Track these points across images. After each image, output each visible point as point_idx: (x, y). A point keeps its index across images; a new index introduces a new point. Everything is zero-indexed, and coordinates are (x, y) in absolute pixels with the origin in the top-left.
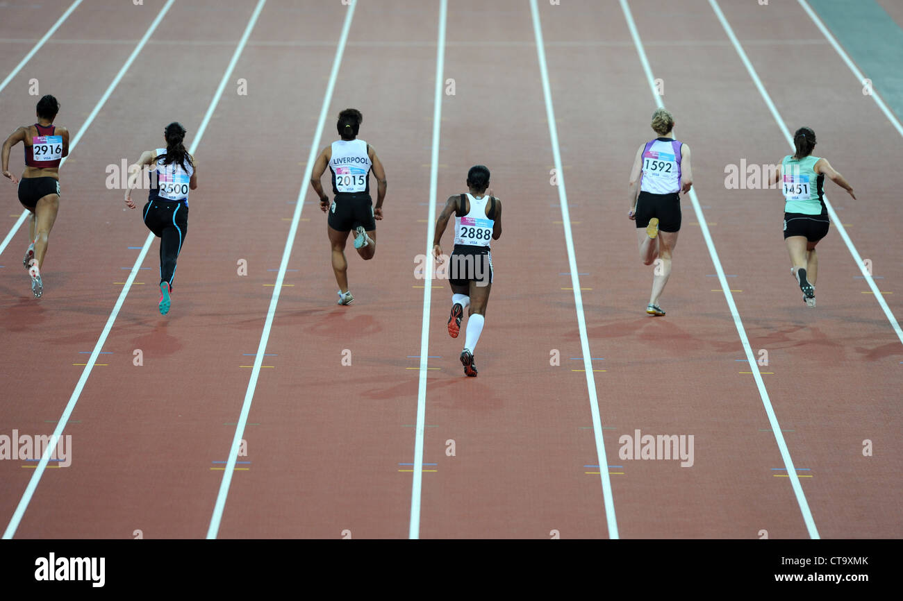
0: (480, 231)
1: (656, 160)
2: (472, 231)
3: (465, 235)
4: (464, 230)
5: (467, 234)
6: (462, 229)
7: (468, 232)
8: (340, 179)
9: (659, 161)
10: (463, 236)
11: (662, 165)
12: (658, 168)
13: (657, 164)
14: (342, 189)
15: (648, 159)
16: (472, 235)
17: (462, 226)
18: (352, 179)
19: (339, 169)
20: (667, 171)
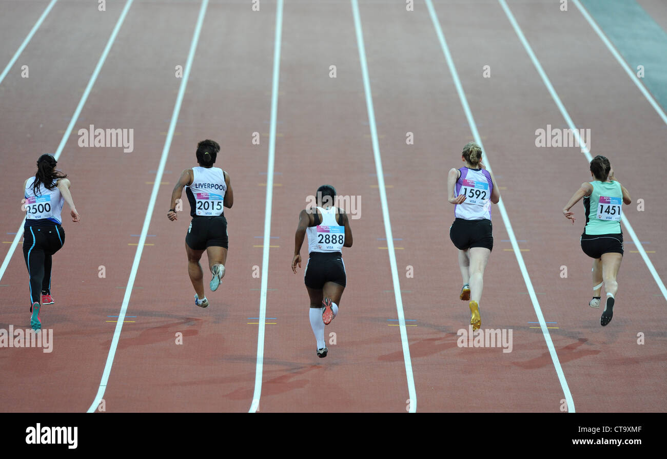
0: (334, 237)
1: (473, 188)
2: (327, 237)
3: (322, 241)
4: (321, 236)
5: (323, 240)
6: (319, 236)
7: (324, 239)
8: (200, 204)
9: (476, 189)
10: (320, 242)
11: (478, 193)
12: (475, 196)
13: (474, 192)
14: (200, 213)
15: (466, 187)
16: (327, 241)
17: (319, 233)
18: (211, 204)
19: (200, 194)
20: (483, 199)
